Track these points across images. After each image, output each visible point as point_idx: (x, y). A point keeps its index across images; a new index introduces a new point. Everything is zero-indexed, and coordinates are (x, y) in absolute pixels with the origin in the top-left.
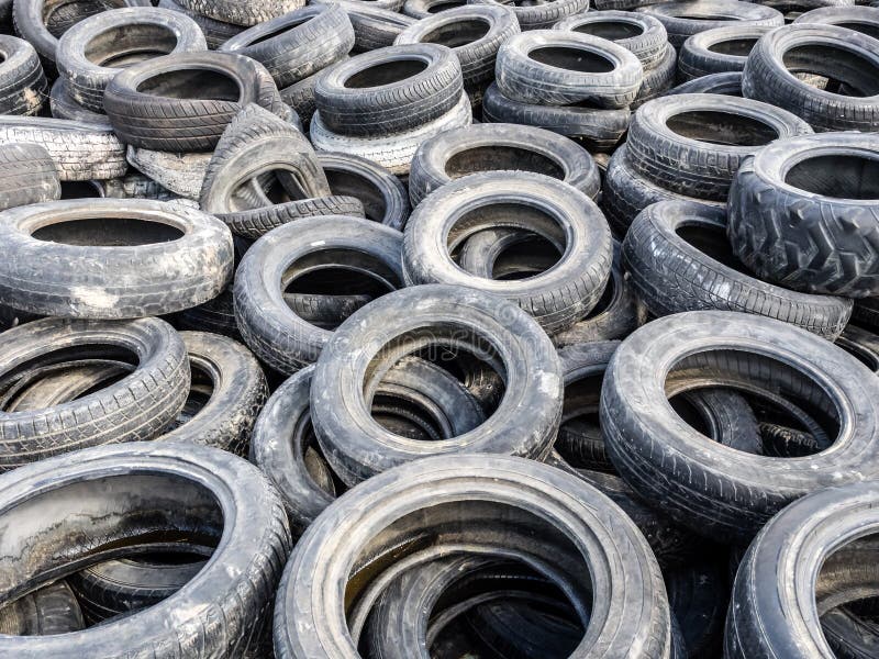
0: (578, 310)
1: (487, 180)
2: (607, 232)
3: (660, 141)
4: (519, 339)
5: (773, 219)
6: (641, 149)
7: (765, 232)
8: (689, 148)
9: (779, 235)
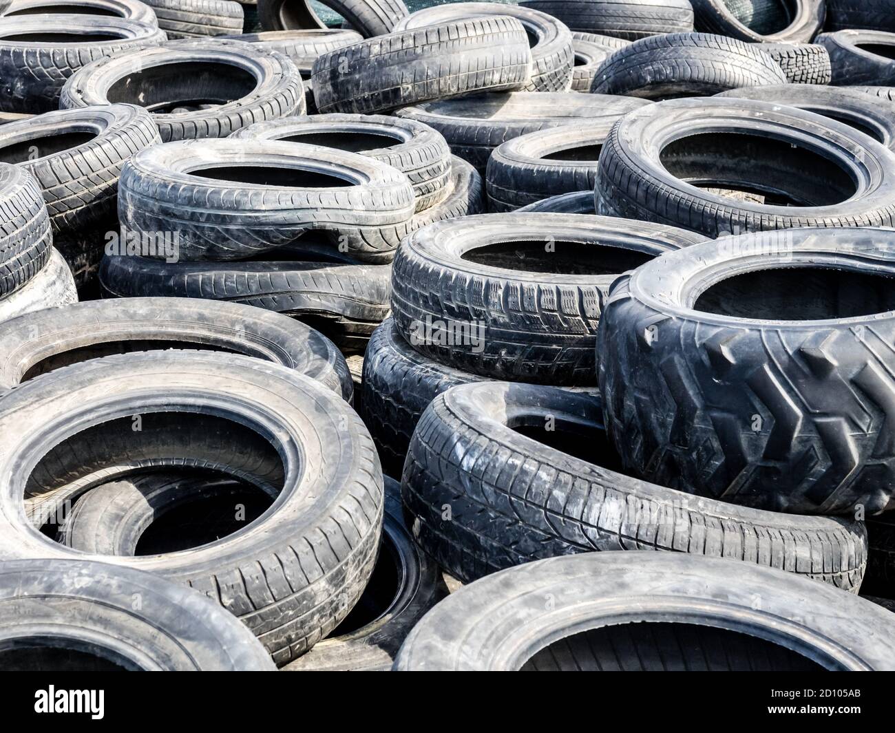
0: (321, 600)
1: (105, 372)
2: (365, 442)
3: (447, 277)
4: (188, 645)
5: (682, 374)
6: (416, 300)
7: (671, 403)
8: (503, 283)
9: (697, 402)
